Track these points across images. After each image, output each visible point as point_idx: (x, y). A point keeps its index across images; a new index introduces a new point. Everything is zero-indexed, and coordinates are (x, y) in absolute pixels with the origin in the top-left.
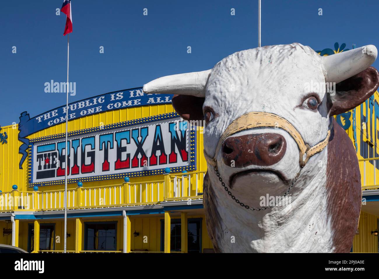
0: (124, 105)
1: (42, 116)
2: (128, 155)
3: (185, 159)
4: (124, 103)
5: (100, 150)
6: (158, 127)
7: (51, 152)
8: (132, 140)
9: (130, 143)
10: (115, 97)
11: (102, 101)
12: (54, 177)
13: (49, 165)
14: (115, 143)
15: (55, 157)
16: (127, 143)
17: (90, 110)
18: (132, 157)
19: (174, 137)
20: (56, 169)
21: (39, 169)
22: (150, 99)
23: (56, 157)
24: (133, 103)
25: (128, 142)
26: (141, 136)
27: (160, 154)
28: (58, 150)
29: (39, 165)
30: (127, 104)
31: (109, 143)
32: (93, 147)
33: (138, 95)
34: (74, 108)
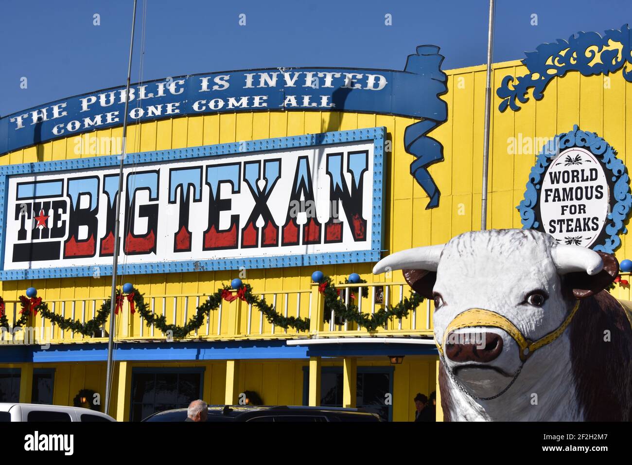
0: (230, 106)
1: (26, 116)
2: (235, 219)
3: (359, 235)
4: (232, 101)
5: (170, 202)
6: (303, 161)
7: (51, 200)
8: (244, 185)
9: (239, 192)
10: (211, 83)
11: (177, 90)
12: (58, 258)
13: (46, 230)
14: (206, 189)
15: (60, 211)
16: (234, 192)
17: (151, 109)
18: (242, 224)
19: (337, 184)
20: (62, 240)
21: (19, 239)
22: (289, 97)
23: (65, 212)
24: (250, 102)
25: (236, 189)
26: (264, 178)
28: (68, 195)
29: (19, 228)
30: (236, 104)
31: (192, 188)
32: (154, 196)
33: (262, 84)
34: (108, 101)
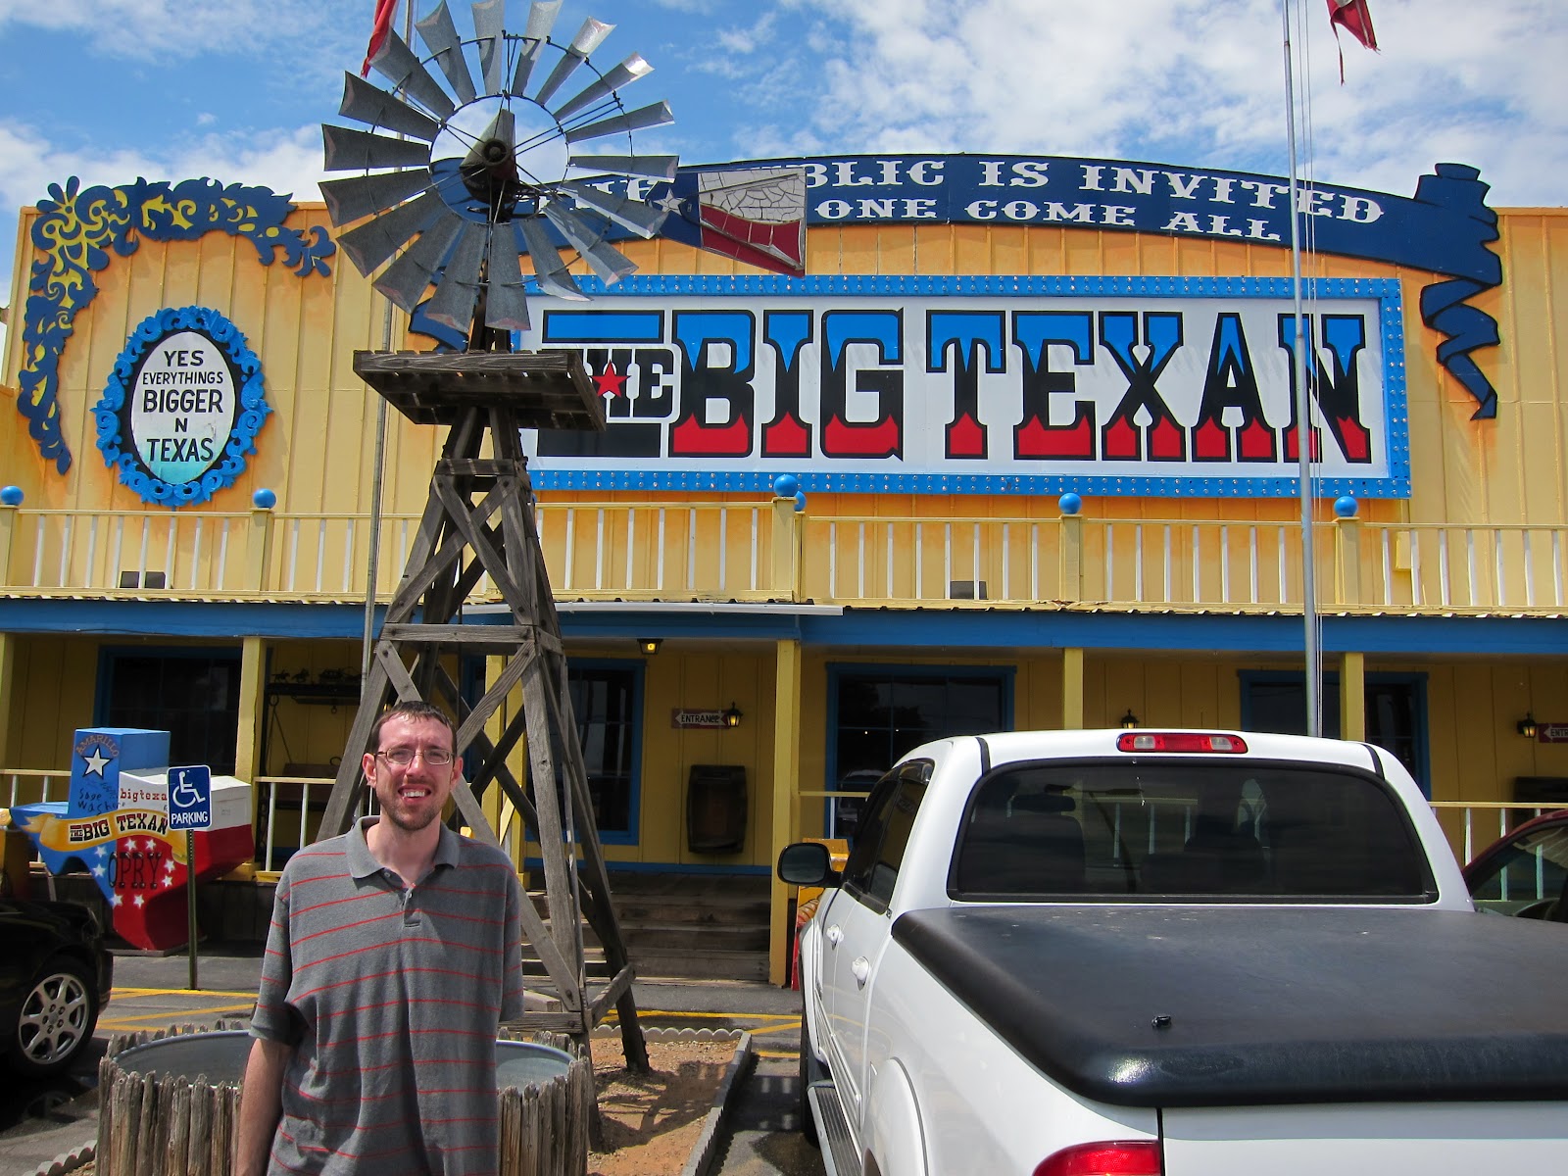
0: (1053, 217)
2: (1085, 410)
4: (1055, 210)
5: (932, 369)
6: (1229, 321)
7: (632, 347)
8: (1101, 349)
9: (1090, 362)
10: (1007, 174)
12: (656, 455)
13: (621, 400)
14: (1014, 351)
15: (657, 369)
16: (1078, 362)
18: (1102, 418)
20: (665, 423)
22: (1180, 215)
23: (668, 371)
24: (1097, 214)
25: (1084, 356)
26: (1148, 343)
27: (1241, 422)
28: (675, 340)
30: (1065, 215)
31: (980, 347)
32: (891, 357)
33: (1121, 187)
